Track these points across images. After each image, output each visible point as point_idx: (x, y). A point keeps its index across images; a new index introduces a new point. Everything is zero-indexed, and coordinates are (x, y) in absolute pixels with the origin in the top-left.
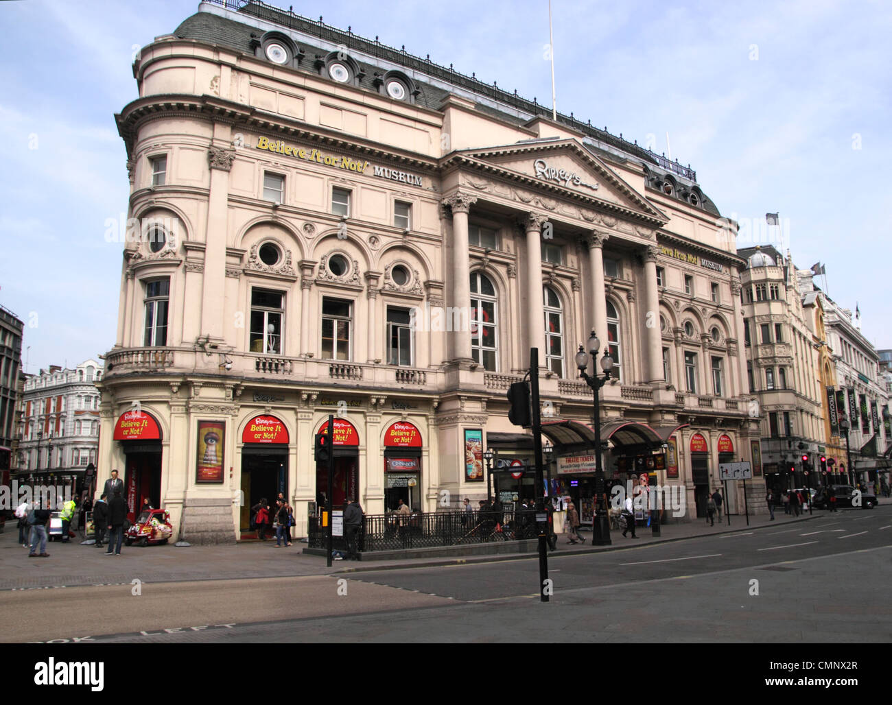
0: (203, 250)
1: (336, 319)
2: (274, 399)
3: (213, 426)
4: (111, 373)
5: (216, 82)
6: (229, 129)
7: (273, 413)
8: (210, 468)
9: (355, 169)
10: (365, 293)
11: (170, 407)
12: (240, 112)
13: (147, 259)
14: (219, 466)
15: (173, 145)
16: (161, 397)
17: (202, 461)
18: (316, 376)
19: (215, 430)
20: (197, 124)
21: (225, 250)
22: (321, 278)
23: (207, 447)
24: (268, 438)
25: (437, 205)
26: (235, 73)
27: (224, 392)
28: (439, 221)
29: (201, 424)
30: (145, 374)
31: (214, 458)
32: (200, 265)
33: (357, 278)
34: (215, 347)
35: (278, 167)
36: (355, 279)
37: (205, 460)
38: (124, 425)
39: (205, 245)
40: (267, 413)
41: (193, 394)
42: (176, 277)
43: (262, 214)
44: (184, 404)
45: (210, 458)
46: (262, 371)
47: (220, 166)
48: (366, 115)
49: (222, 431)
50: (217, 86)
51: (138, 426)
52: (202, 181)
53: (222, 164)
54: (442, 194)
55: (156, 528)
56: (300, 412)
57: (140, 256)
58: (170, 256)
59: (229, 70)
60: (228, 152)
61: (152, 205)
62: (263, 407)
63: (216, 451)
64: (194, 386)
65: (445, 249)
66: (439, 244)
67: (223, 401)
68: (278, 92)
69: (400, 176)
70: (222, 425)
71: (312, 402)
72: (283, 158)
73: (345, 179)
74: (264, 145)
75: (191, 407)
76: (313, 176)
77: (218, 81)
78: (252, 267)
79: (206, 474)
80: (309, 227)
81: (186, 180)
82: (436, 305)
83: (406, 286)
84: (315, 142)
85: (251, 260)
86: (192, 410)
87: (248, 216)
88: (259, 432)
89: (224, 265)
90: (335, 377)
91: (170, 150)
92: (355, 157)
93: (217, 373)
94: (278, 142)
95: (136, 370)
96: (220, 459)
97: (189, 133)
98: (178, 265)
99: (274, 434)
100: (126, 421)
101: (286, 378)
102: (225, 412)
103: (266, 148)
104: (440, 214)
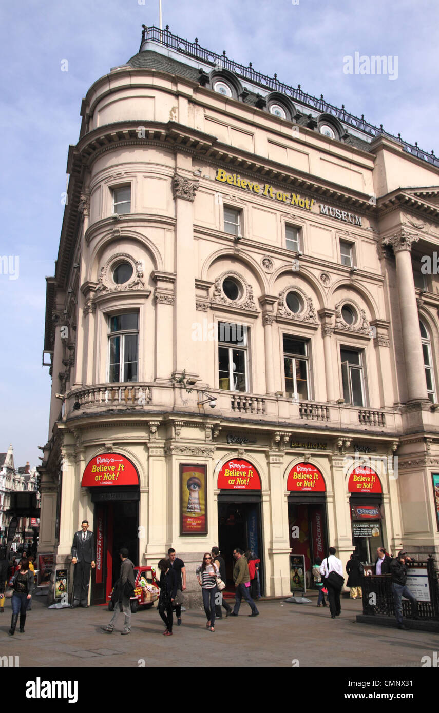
0: (173, 281)
1: (294, 357)
2: (246, 441)
3: (195, 470)
4: (79, 412)
5: (175, 112)
6: (190, 160)
7: (246, 456)
8: (194, 518)
9: (303, 206)
10: (319, 331)
11: (147, 449)
12: (203, 142)
13: (114, 291)
14: (203, 515)
15: (137, 174)
16: (138, 438)
17: (186, 510)
18: (288, 416)
19: (197, 474)
20: (160, 153)
21: (194, 282)
22: (281, 314)
23: (190, 494)
24: (242, 484)
25: (376, 246)
26: (191, 105)
27: (204, 432)
28: (379, 261)
29: (183, 467)
30: (121, 413)
31: (197, 506)
32: (170, 297)
33: (312, 315)
34: (193, 383)
35: (235, 201)
36: (311, 317)
37: (188, 508)
38: (95, 469)
39: (176, 275)
40: (240, 457)
41: (173, 435)
42: (146, 308)
43: (224, 247)
44: (163, 445)
45: (193, 506)
46: (237, 410)
47: (185, 196)
48: (308, 155)
49: (204, 476)
50: (175, 117)
51: (113, 470)
52: (168, 211)
53: (186, 193)
54: (379, 234)
55: (146, 589)
56: (271, 455)
57: (105, 288)
58: (140, 287)
59: (186, 101)
60: (191, 182)
61: (116, 235)
62: (236, 450)
63: (199, 498)
64: (175, 426)
65: (388, 288)
66: (381, 283)
67: (203, 442)
68: (229, 127)
69: (343, 215)
70: (203, 468)
71: (284, 443)
72: (239, 192)
73: (296, 215)
74: (222, 178)
75: (173, 449)
76: (267, 211)
77: (177, 111)
78: (218, 300)
79: (190, 524)
80: (267, 262)
81: (152, 209)
82: (384, 345)
83: (355, 326)
84: (267, 177)
85: (216, 293)
86: (173, 452)
87: (213, 248)
88: (233, 478)
89: (194, 298)
90: (304, 417)
91: (134, 179)
92: (303, 195)
93: (197, 411)
94: (235, 175)
95: (111, 408)
96: (203, 507)
97: (152, 161)
98: (147, 297)
99: (247, 479)
100: (98, 465)
101: (261, 418)
102: (205, 454)
103: (224, 180)
104: (379, 254)
